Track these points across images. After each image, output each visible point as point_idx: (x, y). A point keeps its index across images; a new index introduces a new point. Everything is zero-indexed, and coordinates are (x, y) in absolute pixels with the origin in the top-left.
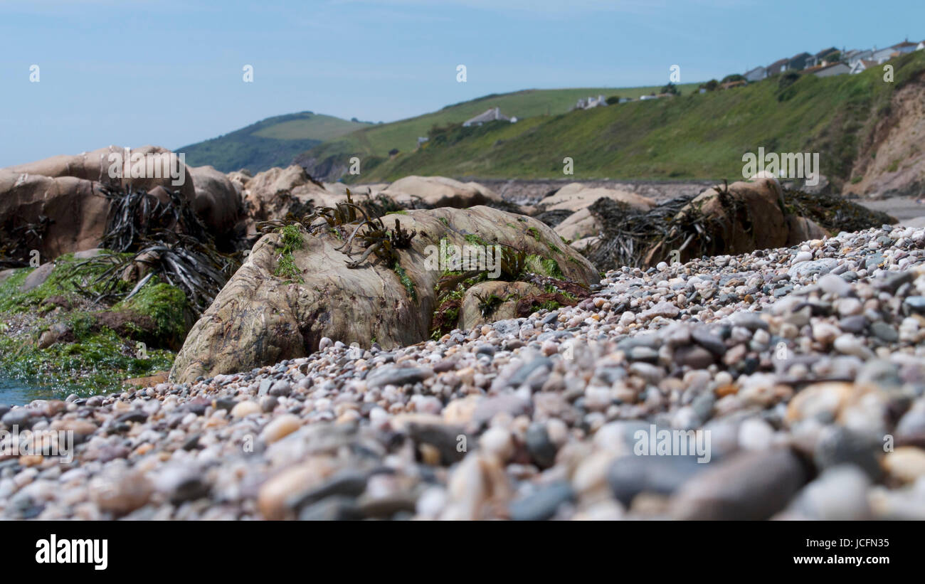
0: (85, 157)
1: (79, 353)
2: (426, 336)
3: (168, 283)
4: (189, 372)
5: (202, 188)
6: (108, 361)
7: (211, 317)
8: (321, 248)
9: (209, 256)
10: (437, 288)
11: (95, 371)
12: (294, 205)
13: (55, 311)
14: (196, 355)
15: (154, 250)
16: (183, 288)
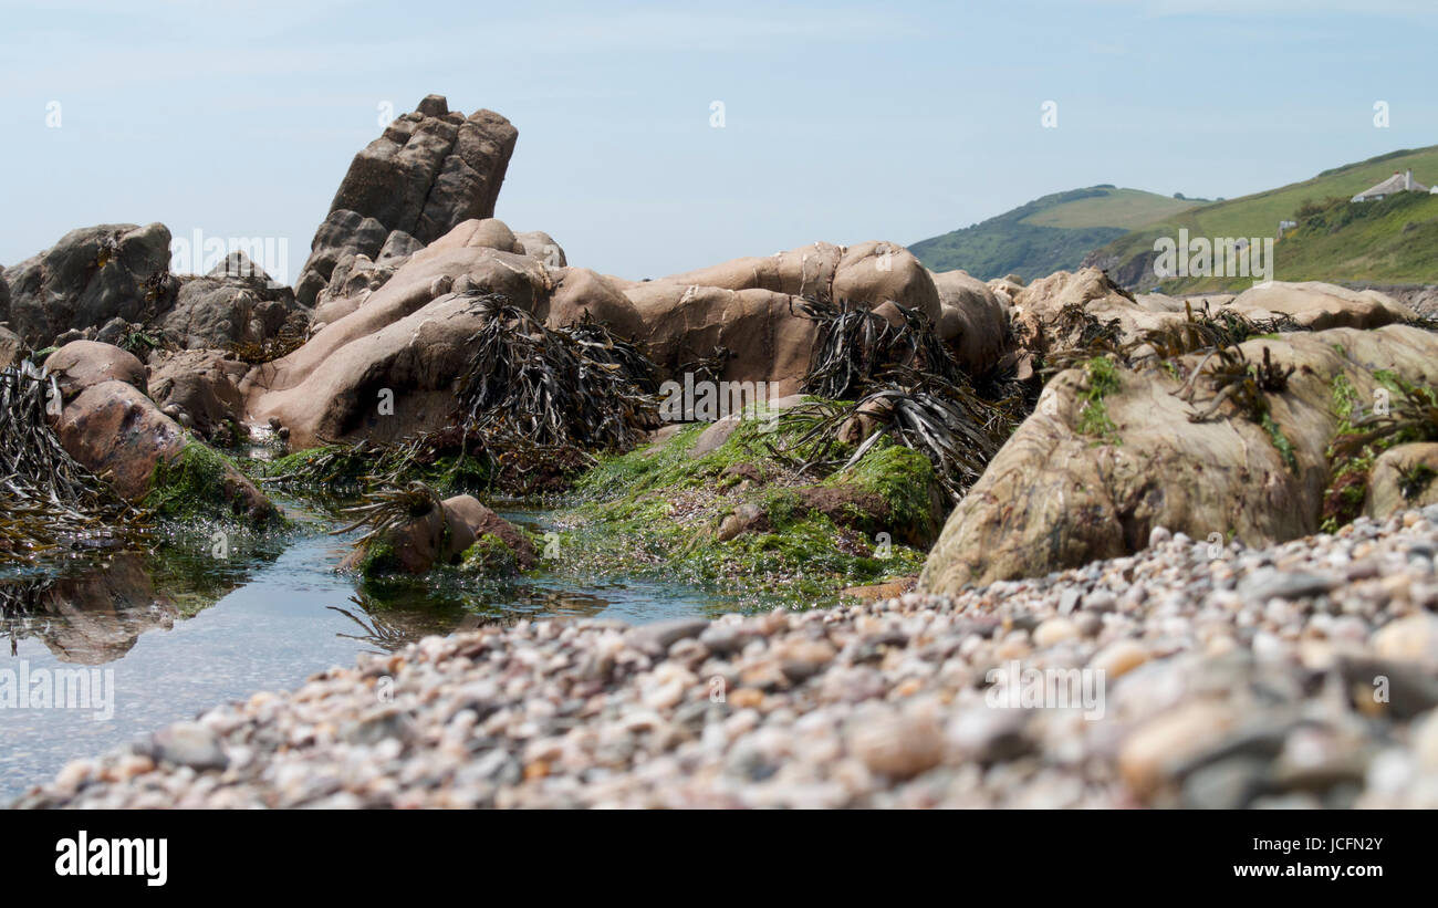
0: (780, 259)
1: (775, 548)
2: (1313, 527)
3: (905, 445)
4: (949, 577)
5: (950, 303)
6: (819, 561)
7: (982, 496)
8: (1148, 391)
9: (966, 405)
10: (1330, 452)
11: (799, 575)
12: (1089, 327)
13: (741, 486)
14: (960, 552)
15: (884, 396)
16: (928, 452)
